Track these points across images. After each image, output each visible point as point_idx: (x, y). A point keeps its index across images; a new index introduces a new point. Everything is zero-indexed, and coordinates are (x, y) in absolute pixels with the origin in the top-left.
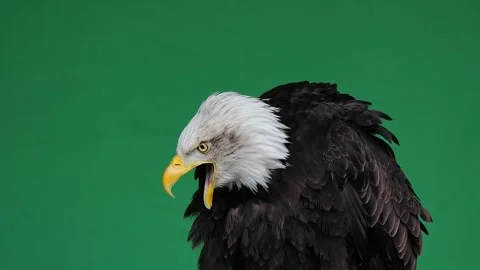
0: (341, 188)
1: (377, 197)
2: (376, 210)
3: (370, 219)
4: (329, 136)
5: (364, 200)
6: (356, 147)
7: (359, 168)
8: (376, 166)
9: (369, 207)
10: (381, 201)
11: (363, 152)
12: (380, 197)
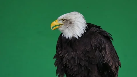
0: (95, 52)
1: (106, 54)
2: (106, 58)
3: (104, 61)
4: (93, 37)
5: (102, 55)
6: (101, 40)
7: (101, 46)
8: (106, 46)
9: (104, 57)
10: (107, 56)
11: (103, 42)
12: (107, 55)
